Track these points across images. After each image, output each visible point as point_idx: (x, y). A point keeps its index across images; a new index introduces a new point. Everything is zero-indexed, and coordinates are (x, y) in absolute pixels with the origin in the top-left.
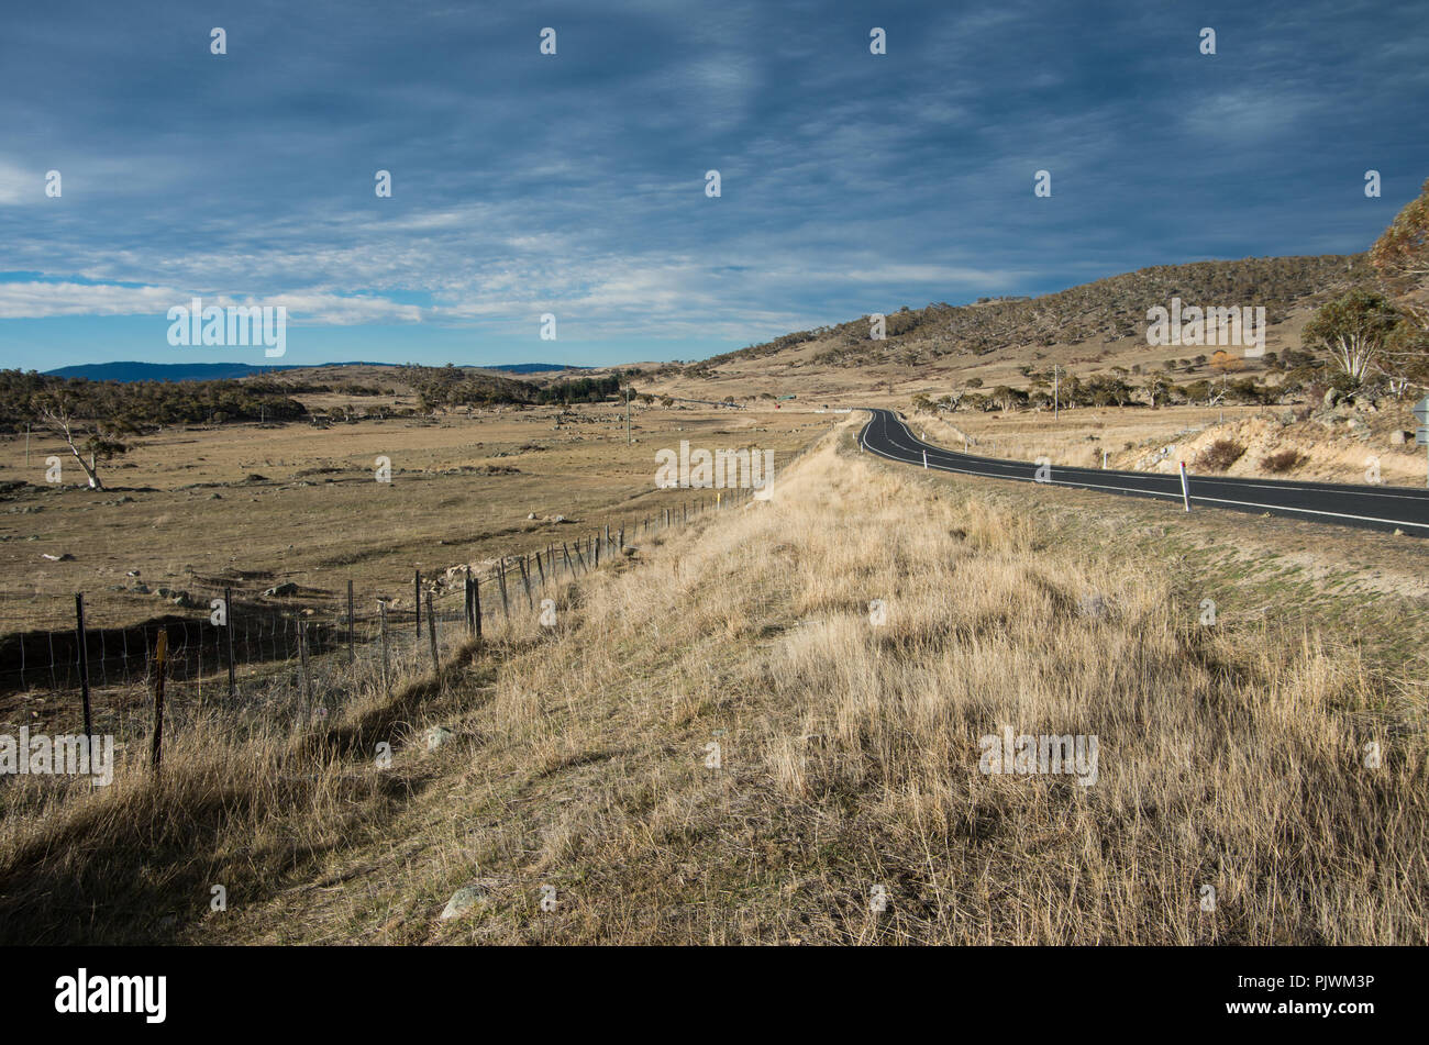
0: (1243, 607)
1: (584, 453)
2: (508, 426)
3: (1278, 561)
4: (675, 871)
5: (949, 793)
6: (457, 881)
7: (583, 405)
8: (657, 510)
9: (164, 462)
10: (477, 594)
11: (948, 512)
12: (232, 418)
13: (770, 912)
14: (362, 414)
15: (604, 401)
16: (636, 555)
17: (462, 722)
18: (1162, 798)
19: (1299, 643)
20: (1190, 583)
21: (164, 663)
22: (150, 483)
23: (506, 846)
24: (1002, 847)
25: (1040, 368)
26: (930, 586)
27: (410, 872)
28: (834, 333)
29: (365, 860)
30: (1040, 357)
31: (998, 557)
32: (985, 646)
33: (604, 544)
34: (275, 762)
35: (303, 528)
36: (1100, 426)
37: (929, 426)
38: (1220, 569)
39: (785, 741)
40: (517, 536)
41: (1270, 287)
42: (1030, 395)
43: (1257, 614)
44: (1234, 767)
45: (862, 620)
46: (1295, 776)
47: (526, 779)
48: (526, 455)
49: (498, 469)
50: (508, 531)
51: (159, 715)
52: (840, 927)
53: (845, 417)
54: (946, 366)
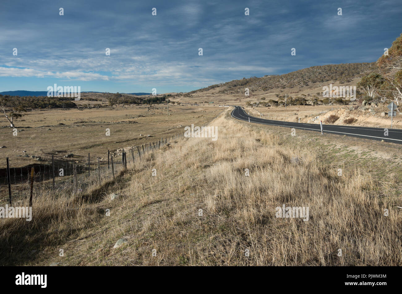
0: (338, 161)
1: (155, 118)
2: (134, 110)
3: (348, 149)
4: (180, 233)
5: (255, 211)
6: (118, 237)
7: (155, 104)
8: (175, 133)
9: (34, 119)
10: (125, 157)
11: (255, 134)
12: (54, 107)
13: (206, 245)
14: (93, 106)
15: (160, 103)
16: (170, 146)
17: (121, 192)
18: (315, 214)
19: (354, 171)
20: (323, 154)
21: (33, 177)
22: (29, 125)
23: (133, 227)
24: (270, 227)
25: (281, 95)
26: (250, 155)
27: (105, 235)
28: (224, 85)
29: (92, 232)
30: (282, 92)
31: (269, 147)
32: (265, 171)
33: (161, 142)
34: (66, 205)
35: (76, 138)
36: (298, 111)
37: (250, 111)
38: (331, 150)
39: (210, 197)
40: (137, 141)
41: (348, 72)
42: (279, 102)
43: (342, 163)
44: (335, 205)
45: (231, 164)
46: (352, 208)
47: (138, 208)
48: (140, 118)
49: (131, 122)
50: (134, 139)
51: (32, 192)
52: (225, 249)
53: (228, 108)
54: (255, 94)
